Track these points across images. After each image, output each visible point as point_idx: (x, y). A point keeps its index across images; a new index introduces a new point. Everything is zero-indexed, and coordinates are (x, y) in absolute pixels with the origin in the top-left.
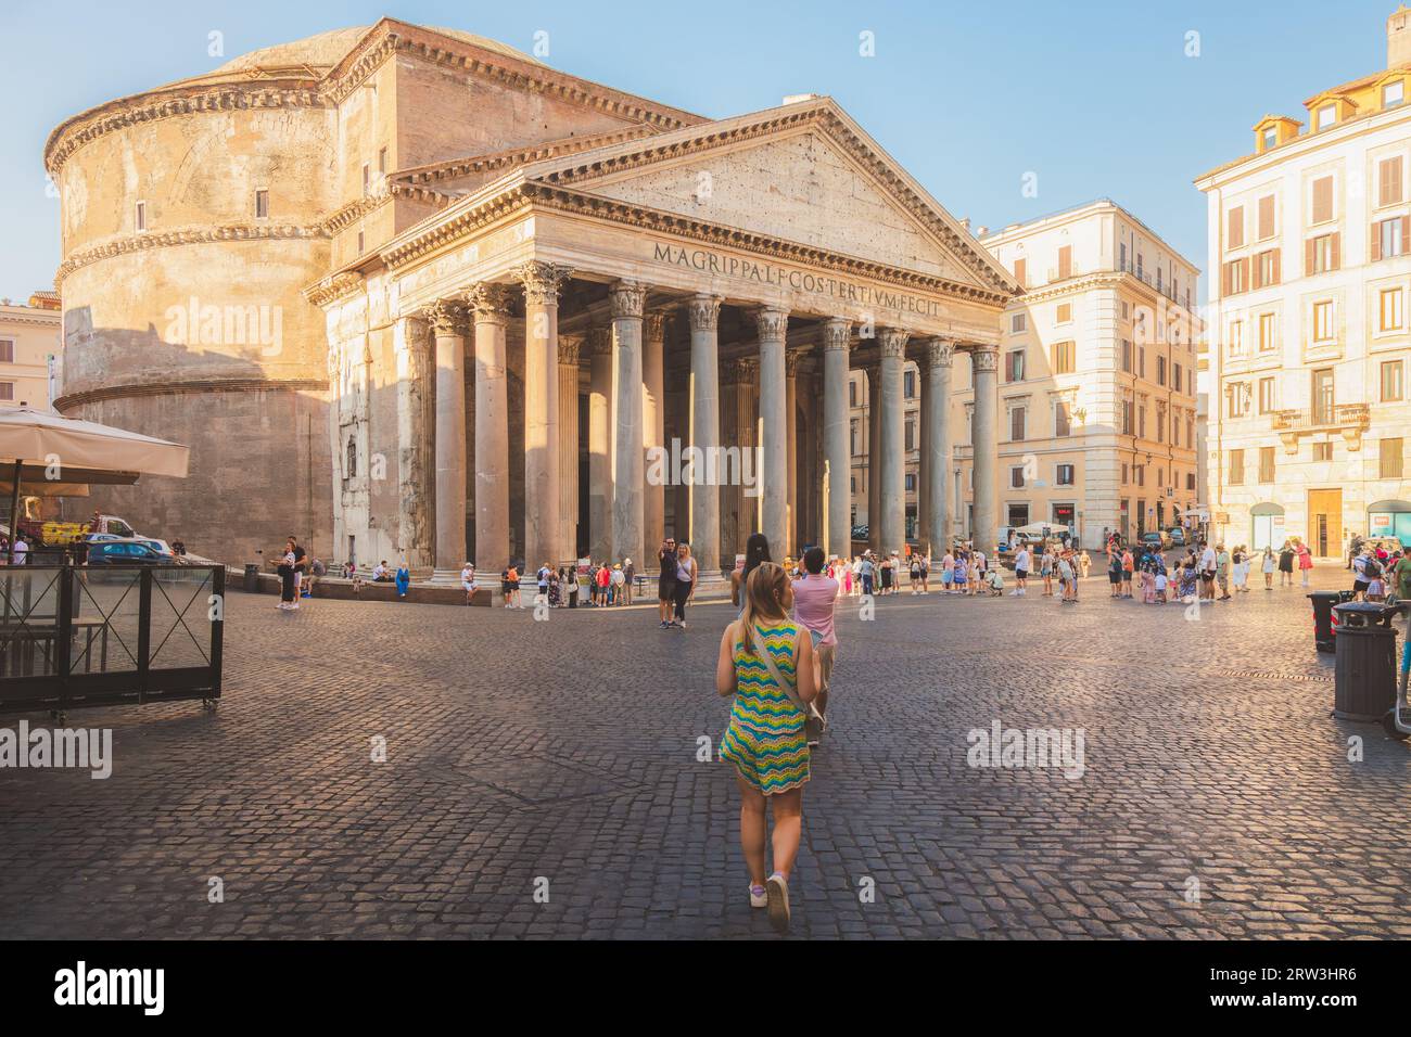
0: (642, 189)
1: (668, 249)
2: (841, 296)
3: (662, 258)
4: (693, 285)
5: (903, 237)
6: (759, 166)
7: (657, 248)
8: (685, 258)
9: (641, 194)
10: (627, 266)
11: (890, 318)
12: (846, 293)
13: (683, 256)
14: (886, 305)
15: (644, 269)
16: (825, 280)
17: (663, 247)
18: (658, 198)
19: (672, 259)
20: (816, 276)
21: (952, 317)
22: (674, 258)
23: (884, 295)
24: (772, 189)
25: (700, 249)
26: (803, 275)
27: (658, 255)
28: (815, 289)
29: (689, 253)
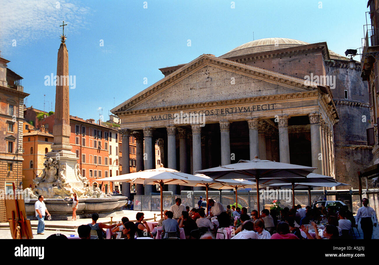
0: (147, 104)
1: (155, 117)
2: (222, 113)
3: (154, 119)
4: (163, 124)
5: (253, 85)
6: (186, 83)
7: (152, 117)
8: (161, 118)
9: (147, 105)
10: (143, 124)
11: (247, 115)
12: (224, 112)
13: (160, 117)
14: (244, 112)
15: (148, 124)
16: (214, 111)
17: (154, 117)
18: (152, 104)
19: (157, 119)
20: (210, 110)
21: (283, 107)
22: (157, 118)
23: (243, 108)
24: (191, 89)
25: (165, 114)
26: (204, 111)
27: (153, 119)
28: (210, 114)
29: (162, 116)
